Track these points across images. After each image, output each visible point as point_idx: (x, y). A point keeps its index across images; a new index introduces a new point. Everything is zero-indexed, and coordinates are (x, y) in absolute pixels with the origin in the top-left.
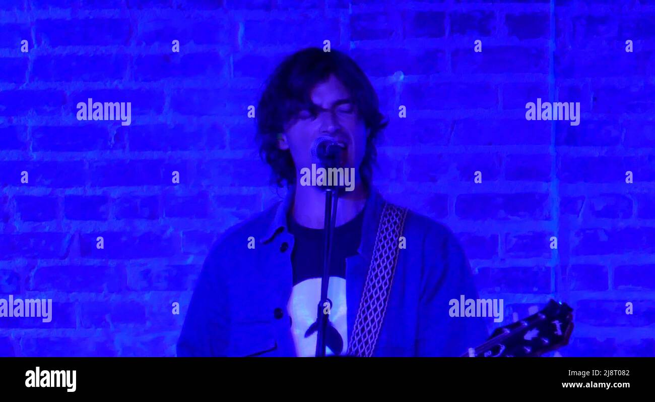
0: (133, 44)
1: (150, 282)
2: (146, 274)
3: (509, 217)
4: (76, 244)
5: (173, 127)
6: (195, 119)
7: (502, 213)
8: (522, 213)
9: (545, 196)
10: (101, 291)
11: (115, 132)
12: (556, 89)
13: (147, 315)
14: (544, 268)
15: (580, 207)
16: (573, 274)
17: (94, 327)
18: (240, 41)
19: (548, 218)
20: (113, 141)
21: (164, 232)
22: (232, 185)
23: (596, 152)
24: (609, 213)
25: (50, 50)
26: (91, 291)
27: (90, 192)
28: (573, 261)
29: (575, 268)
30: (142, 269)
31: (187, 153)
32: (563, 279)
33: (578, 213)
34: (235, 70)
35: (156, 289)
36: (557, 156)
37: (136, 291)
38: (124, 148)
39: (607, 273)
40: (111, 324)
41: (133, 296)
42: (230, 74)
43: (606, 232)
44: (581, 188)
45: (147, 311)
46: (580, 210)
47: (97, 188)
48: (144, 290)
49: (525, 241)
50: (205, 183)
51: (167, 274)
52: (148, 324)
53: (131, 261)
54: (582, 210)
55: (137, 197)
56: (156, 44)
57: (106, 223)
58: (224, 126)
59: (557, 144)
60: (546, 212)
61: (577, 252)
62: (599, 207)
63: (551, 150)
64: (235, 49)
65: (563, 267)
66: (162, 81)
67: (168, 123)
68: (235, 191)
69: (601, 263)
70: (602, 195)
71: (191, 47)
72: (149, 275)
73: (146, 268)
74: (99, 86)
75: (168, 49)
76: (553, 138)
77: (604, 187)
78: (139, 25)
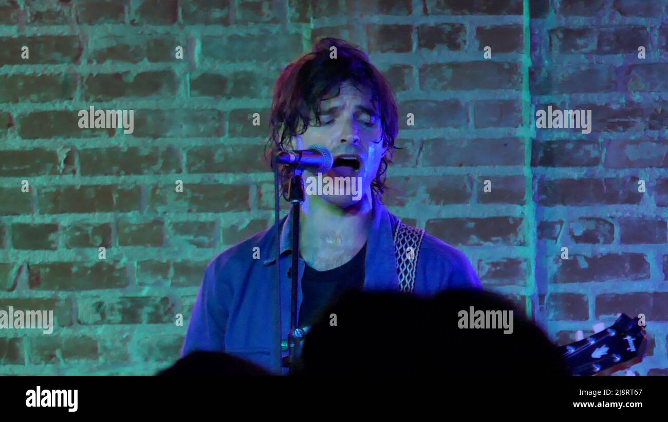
0: (83, 61)
1: (103, 315)
2: (99, 306)
3: (482, 242)
4: (24, 275)
5: (125, 150)
6: (149, 141)
7: (474, 239)
8: (494, 239)
9: (519, 221)
11: (65, 156)
12: (531, 106)
13: (99, 351)
14: (518, 297)
15: (557, 232)
16: (552, 303)
17: (43, 363)
18: (197, 59)
19: (522, 244)
20: (62, 165)
21: (117, 261)
22: (190, 211)
23: (574, 173)
24: (589, 238)
27: (38, 220)
28: (551, 289)
29: (554, 297)
30: (94, 301)
31: (141, 177)
32: (541, 309)
33: (556, 239)
34: (191, 89)
35: (109, 322)
36: (534, 177)
37: (86, 324)
38: (74, 172)
39: (587, 303)
40: (61, 360)
41: (84, 331)
42: (187, 93)
43: (586, 258)
44: (559, 212)
45: (99, 345)
46: (558, 236)
47: (46, 215)
48: (96, 323)
49: (498, 268)
50: (160, 209)
51: (121, 307)
52: (101, 360)
53: (83, 293)
54: (560, 236)
55: (88, 225)
56: (108, 63)
57: (56, 252)
58: (181, 149)
59: (533, 164)
60: (520, 237)
61: (555, 280)
62: (579, 233)
63: (527, 171)
64: (191, 67)
65: (541, 297)
67: (122, 145)
68: (192, 217)
69: (581, 291)
70: (581, 218)
71: (145, 65)
72: (102, 308)
73: (98, 300)
74: (48, 107)
75: (121, 67)
76: (528, 159)
77: (584, 211)
78: (89, 42)
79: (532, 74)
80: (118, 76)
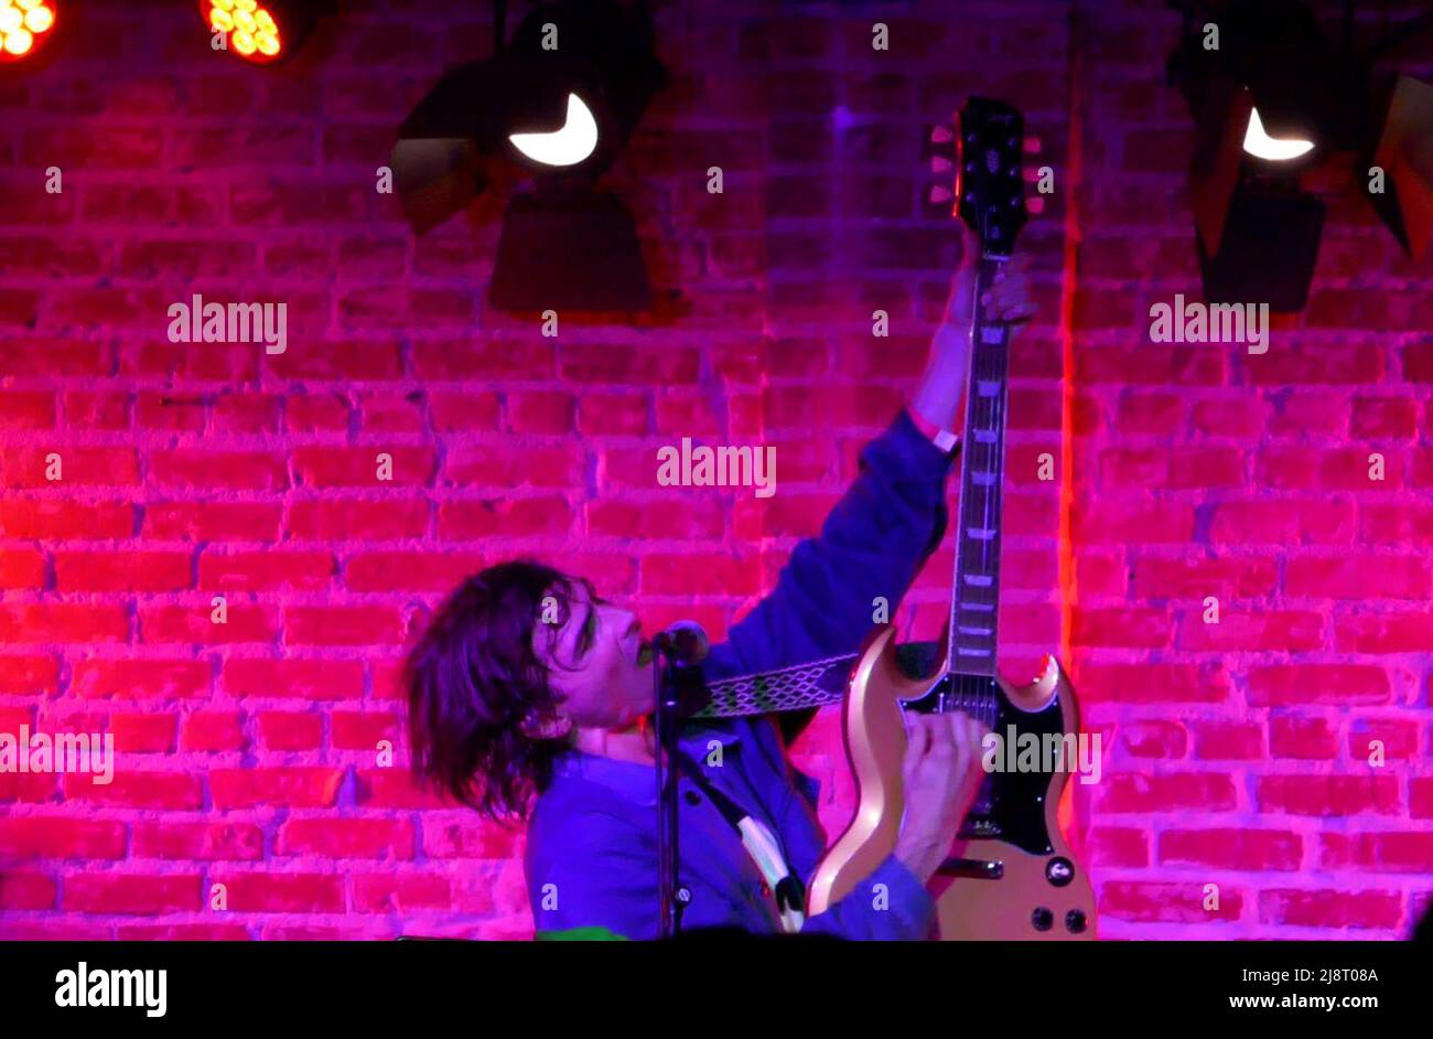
0: (440, 484)
1: (459, 845)
2: (453, 832)
4: (348, 785)
10: (382, 857)
11: (409, 617)
13: (452, 895)
16: (1097, 841)
17: (372, 911)
18: (599, 483)
20: (406, 630)
23: (1131, 656)
24: (1151, 749)
25: (317, 492)
26: (370, 858)
27: (370, 707)
28: (1098, 820)
29: (1102, 832)
30: (447, 824)
34: (591, 524)
35: (467, 855)
36: (1076, 661)
37: (436, 857)
39: (1146, 841)
40: (398, 907)
41: (432, 866)
42: (584, 531)
43: (1146, 778)
44: (1110, 711)
45: (452, 887)
47: (381, 700)
48: (450, 856)
51: (484, 833)
52: (455, 908)
53: (431, 812)
56: (474, 485)
59: (1074, 642)
61: (1103, 808)
62: (1136, 740)
64: (592, 492)
65: (1081, 831)
66: (481, 540)
69: (1139, 825)
70: (1141, 722)
71: (525, 490)
72: (458, 834)
73: (452, 822)
74: (388, 546)
75: (491, 492)
76: (1065, 634)
77: (1144, 711)
78: (448, 456)
79: (1074, 515)
80: (488, 505)
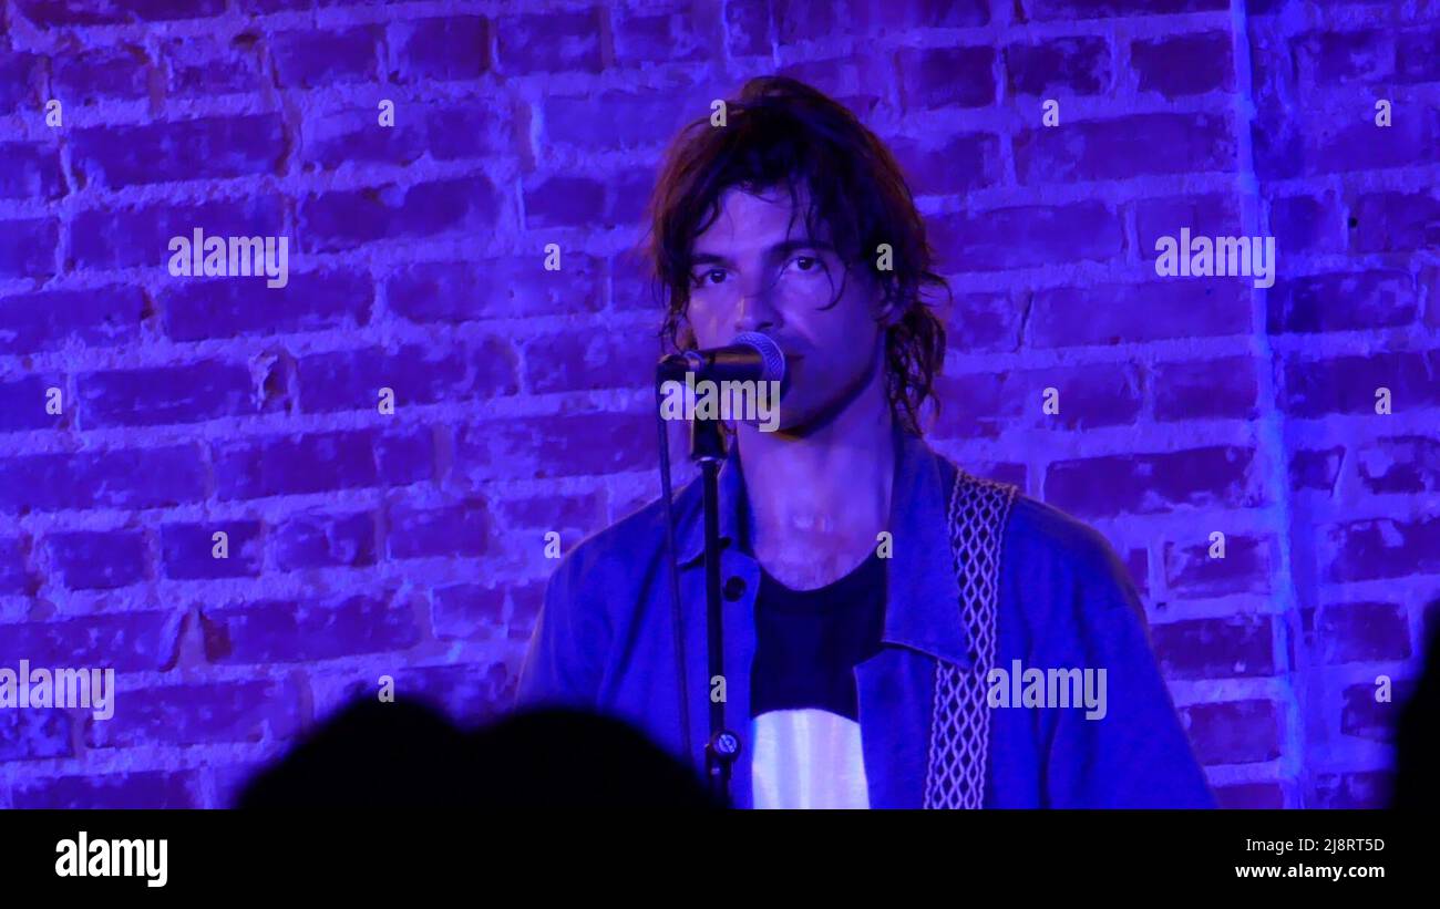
0: (294, 168)
3: (1169, 505)
4: (194, 634)
5: (395, 350)
6: (445, 330)
7: (1152, 497)
8: (1196, 495)
9: (1246, 455)
10: (257, 738)
11: (265, 374)
12: (1260, 203)
14: (1255, 618)
15: (1333, 471)
16: (1330, 627)
18: (536, 149)
19: (1258, 503)
20: (261, 394)
21: (390, 593)
22: (540, 475)
23: (1362, 344)
25: (108, 197)
26: (234, 741)
27: (217, 514)
28: (1325, 596)
29: (1335, 611)
30: (347, 681)
31: (432, 408)
32: (1308, 641)
33: (1330, 487)
34: (527, 214)
36: (1276, 357)
38: (287, 406)
42: (519, 221)
43: (1398, 524)
44: (1335, 428)
46: (1335, 481)
47: (233, 503)
50: (477, 474)
51: (404, 688)
53: (325, 664)
54: (1340, 479)
55: (325, 518)
56: (347, 167)
57: (259, 581)
58: (512, 342)
59: (1273, 328)
60: (1251, 489)
61: (1334, 575)
62: (1378, 470)
63: (1257, 344)
64: (526, 166)
65: (1306, 615)
66: (364, 249)
67: (385, 343)
68: (546, 488)
69: (1392, 597)
70: (1383, 440)
71: (427, 168)
73: (354, 677)
75: (373, 175)
76: (1259, 319)
78: (304, 126)
79: (1259, 135)
80: (368, 194)
